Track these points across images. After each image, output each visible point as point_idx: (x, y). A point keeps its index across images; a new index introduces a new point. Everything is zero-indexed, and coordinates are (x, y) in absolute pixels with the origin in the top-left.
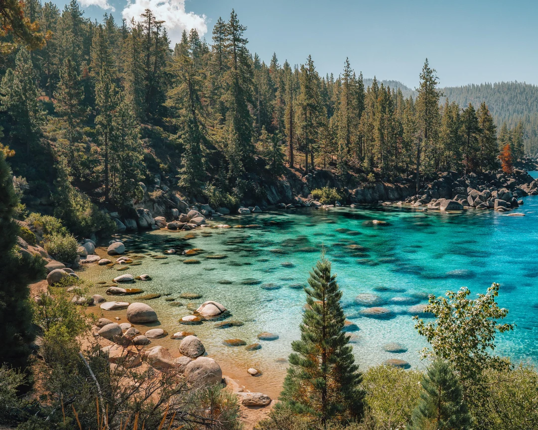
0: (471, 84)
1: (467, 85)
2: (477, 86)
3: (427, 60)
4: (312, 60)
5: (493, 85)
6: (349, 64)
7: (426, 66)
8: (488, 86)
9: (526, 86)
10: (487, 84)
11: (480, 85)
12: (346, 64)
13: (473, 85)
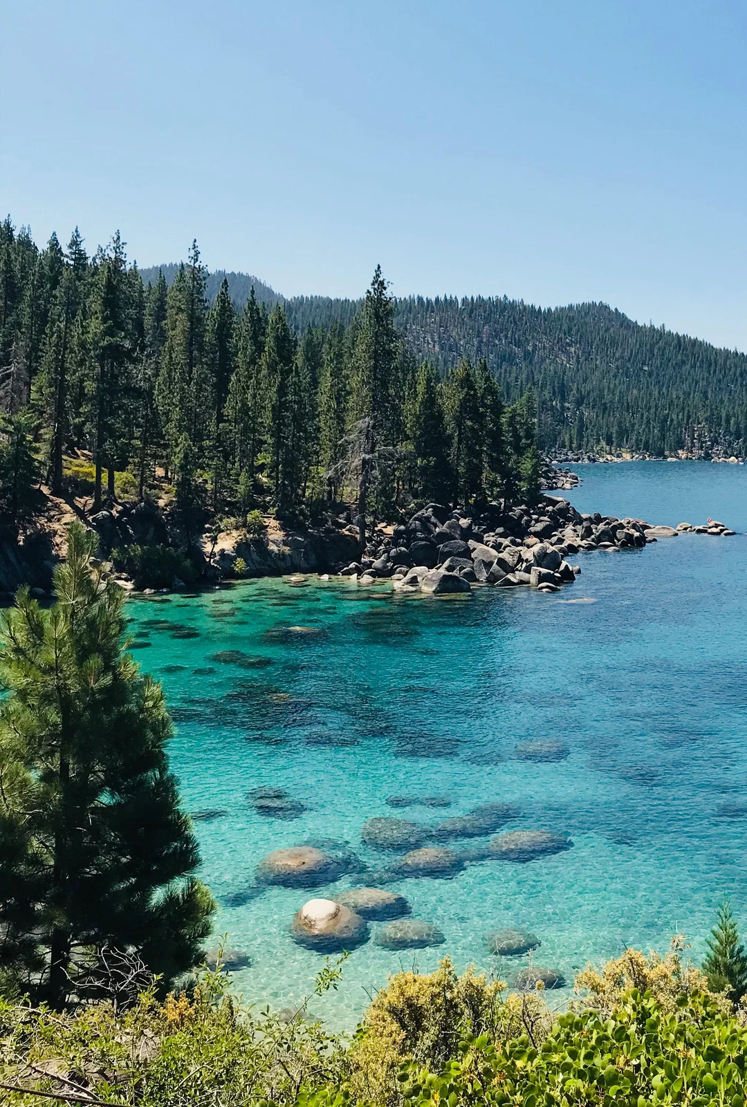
0: (416, 298)
1: (407, 298)
2: (428, 301)
3: (379, 267)
4: (122, 240)
5: (460, 301)
6: (197, 254)
7: (378, 276)
8: (450, 303)
9: (525, 308)
10: (448, 298)
11: (433, 300)
12: (192, 251)
13: (420, 299)
